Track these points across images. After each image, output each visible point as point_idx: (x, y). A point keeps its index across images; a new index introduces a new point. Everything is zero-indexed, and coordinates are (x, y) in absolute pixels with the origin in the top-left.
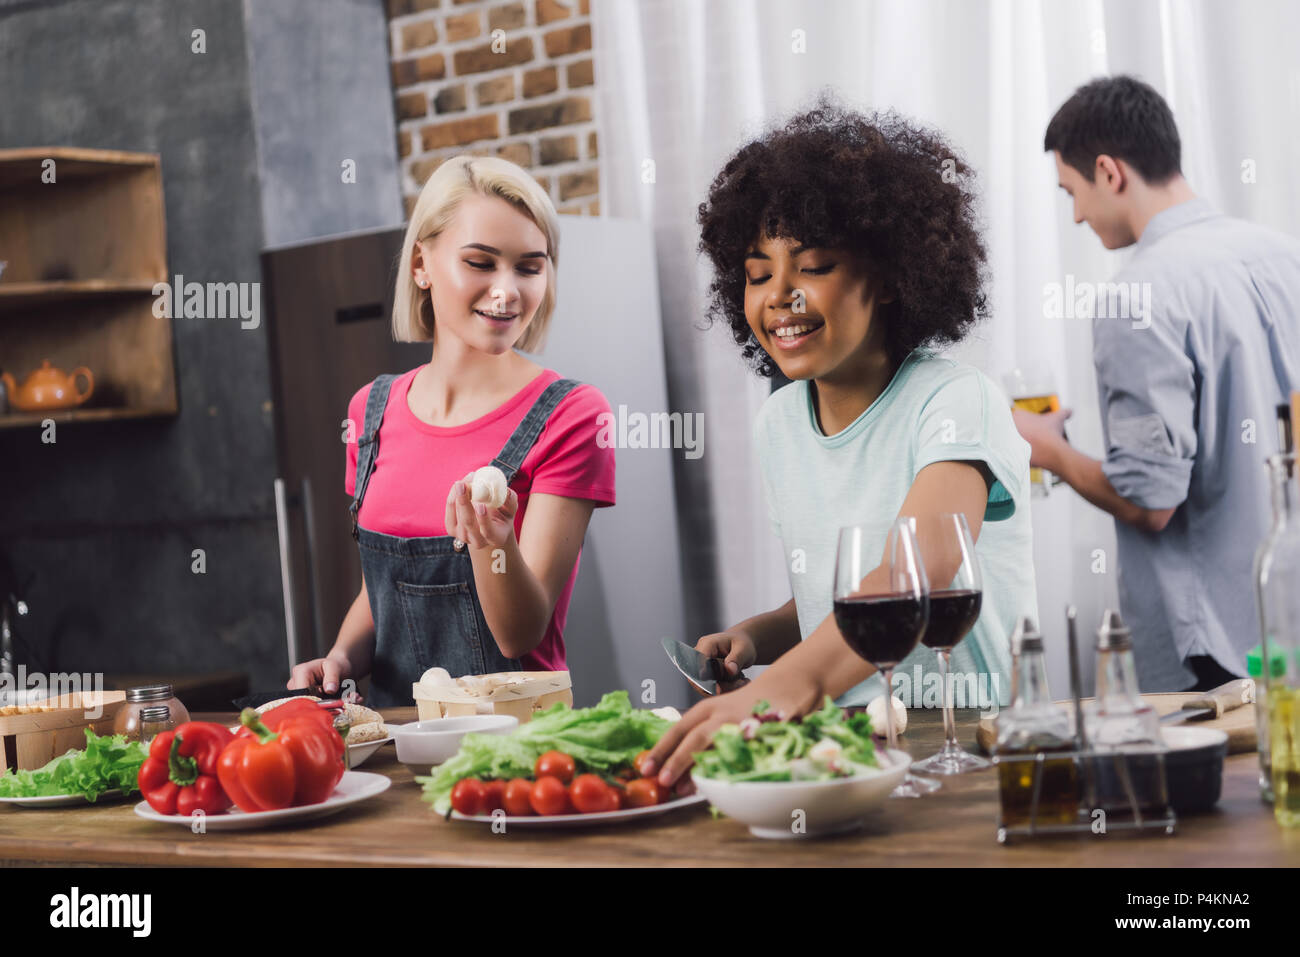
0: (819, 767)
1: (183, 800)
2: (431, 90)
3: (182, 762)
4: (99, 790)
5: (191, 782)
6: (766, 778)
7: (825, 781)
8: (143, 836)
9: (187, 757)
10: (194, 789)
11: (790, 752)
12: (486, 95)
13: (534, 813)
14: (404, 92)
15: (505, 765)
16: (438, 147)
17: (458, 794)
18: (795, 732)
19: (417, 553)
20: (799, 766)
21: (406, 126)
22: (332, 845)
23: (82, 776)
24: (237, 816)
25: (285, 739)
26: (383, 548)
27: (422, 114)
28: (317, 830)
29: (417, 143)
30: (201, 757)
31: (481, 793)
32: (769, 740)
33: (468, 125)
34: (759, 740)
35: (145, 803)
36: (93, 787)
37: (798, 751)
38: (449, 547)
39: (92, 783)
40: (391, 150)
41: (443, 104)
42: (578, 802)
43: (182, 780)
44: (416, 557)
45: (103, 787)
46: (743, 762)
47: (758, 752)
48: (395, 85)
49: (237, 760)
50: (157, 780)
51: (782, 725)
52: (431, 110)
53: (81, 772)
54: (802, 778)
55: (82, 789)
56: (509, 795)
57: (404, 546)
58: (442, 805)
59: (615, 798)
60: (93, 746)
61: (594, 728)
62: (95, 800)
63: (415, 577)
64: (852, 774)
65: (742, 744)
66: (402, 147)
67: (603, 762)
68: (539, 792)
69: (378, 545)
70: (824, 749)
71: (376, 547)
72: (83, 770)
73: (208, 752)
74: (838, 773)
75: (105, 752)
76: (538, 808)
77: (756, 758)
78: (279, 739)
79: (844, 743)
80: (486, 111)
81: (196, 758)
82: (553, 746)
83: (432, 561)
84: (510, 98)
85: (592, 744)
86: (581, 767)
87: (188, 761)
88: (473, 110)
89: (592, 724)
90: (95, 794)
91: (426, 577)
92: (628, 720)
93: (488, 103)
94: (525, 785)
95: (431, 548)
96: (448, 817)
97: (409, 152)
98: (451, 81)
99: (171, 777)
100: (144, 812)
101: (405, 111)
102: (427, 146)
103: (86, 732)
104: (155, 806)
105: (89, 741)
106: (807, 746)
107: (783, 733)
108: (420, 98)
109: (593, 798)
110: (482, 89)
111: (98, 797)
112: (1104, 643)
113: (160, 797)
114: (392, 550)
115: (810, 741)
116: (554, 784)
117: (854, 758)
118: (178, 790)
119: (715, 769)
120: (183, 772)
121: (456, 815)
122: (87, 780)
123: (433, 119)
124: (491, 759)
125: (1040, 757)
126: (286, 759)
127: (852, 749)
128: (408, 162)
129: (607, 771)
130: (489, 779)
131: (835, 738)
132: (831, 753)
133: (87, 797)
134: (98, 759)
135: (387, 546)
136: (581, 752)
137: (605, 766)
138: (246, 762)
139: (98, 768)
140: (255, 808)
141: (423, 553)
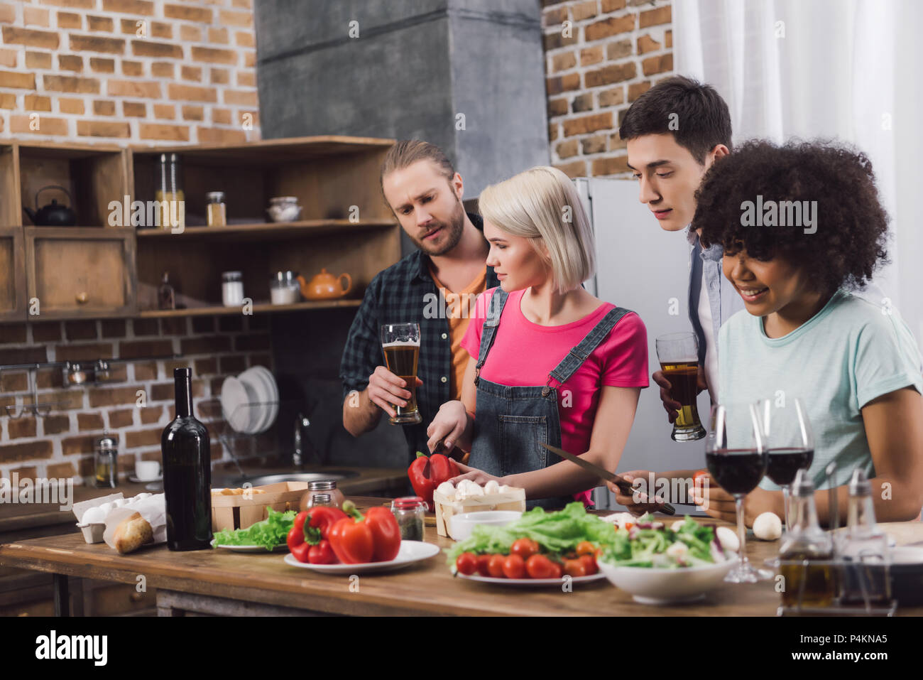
0: (671, 559)
1: (312, 554)
2: (570, 97)
3: (312, 531)
4: (274, 544)
5: (317, 543)
6: (637, 565)
7: (673, 569)
8: (288, 574)
9: (315, 528)
10: (318, 547)
11: (656, 550)
12: (605, 100)
13: (504, 577)
14: (553, 98)
15: (496, 546)
16: (574, 135)
17: (460, 562)
18: (660, 537)
19: (516, 397)
20: (659, 558)
21: (554, 120)
22: (387, 588)
23: (265, 535)
24: (343, 566)
25: (368, 521)
26: (493, 392)
27: (565, 113)
28: (385, 578)
29: (561, 131)
30: (323, 528)
31: (475, 562)
32: (644, 541)
33: (593, 119)
34: (638, 540)
35: (291, 555)
36: (271, 542)
37: (660, 549)
38: (538, 393)
39: (270, 539)
40: (545, 136)
41: (577, 107)
42: (531, 572)
43: (312, 541)
44: (515, 399)
45: (277, 542)
46: (625, 554)
47: (637, 548)
48: (548, 94)
49: (340, 532)
50: (298, 541)
51: (653, 532)
52: (570, 109)
53: (265, 532)
54: (660, 566)
55: (264, 543)
56: (492, 564)
57: (508, 392)
58: (454, 569)
59: (558, 571)
60: (271, 517)
61: (553, 525)
62: (272, 550)
63: (512, 411)
64: (690, 565)
65: (628, 543)
66: (551, 134)
67: (557, 546)
68: (508, 564)
69: (491, 391)
70: (677, 549)
71: (489, 391)
72: (266, 532)
73: (327, 525)
74: (683, 565)
75: (278, 521)
76: (507, 574)
77: (634, 552)
78: (364, 521)
79: (690, 545)
80: (605, 110)
81: (320, 529)
82: (527, 535)
83: (526, 402)
84: (620, 103)
85: (551, 535)
86: (543, 549)
87: (316, 530)
88: (597, 111)
89: (553, 522)
90: (272, 546)
91: (520, 411)
92: (576, 521)
93: (607, 106)
94: (501, 558)
95: (526, 393)
96: (455, 575)
97: (556, 137)
98: (584, 91)
99: (306, 539)
100: (290, 560)
101: (553, 110)
102: (566, 134)
103: (268, 508)
104: (296, 556)
105: (269, 514)
106: (666, 547)
107: (652, 537)
108: (564, 101)
109: (540, 570)
110: (602, 96)
111: (274, 548)
112: (853, 491)
113: (299, 551)
114: (500, 394)
115: (669, 542)
116: (518, 559)
117: (695, 555)
118: (309, 547)
119: (609, 557)
120: (311, 537)
121: (460, 575)
122: (268, 538)
123: (571, 116)
124: (488, 541)
125: (805, 563)
126: (368, 533)
127: (694, 549)
128: (554, 144)
129: (559, 553)
130: (484, 553)
131: (685, 542)
132: (679, 551)
133: (267, 548)
134: (275, 525)
135: (497, 391)
136: (544, 540)
137: (558, 550)
138: (344, 534)
139: (274, 531)
140: (349, 562)
141: (520, 396)
